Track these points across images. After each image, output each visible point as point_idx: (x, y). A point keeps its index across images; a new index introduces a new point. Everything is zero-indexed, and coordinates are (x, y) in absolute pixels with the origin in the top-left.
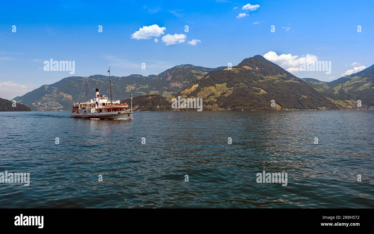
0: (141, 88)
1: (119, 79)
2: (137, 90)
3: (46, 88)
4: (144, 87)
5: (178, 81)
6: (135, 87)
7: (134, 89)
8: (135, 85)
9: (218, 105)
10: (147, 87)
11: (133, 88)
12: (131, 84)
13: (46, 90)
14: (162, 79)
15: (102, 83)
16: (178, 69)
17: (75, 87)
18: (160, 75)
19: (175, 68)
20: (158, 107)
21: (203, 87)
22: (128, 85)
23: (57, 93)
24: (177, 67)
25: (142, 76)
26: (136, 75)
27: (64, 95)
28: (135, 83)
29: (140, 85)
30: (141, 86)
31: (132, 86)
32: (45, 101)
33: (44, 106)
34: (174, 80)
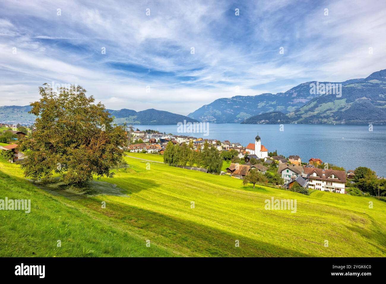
0: (270, 104)
1: (253, 97)
2: (267, 106)
3: (206, 107)
4: (273, 103)
5: (302, 98)
6: (265, 103)
7: (265, 105)
8: (265, 102)
9: (333, 119)
10: (275, 103)
11: (263, 104)
12: (262, 101)
13: (206, 108)
14: (288, 96)
15: (241, 102)
16: (303, 87)
17: (223, 106)
18: (286, 93)
19: (300, 86)
20: (279, 121)
21: (321, 103)
22: (260, 102)
23: (212, 110)
24: (302, 85)
25: (271, 94)
26: (267, 94)
27: (216, 111)
28: (265, 100)
29: (269, 102)
30: (271, 102)
31: (263, 102)
32: (206, 116)
33: (205, 119)
34: (299, 96)
